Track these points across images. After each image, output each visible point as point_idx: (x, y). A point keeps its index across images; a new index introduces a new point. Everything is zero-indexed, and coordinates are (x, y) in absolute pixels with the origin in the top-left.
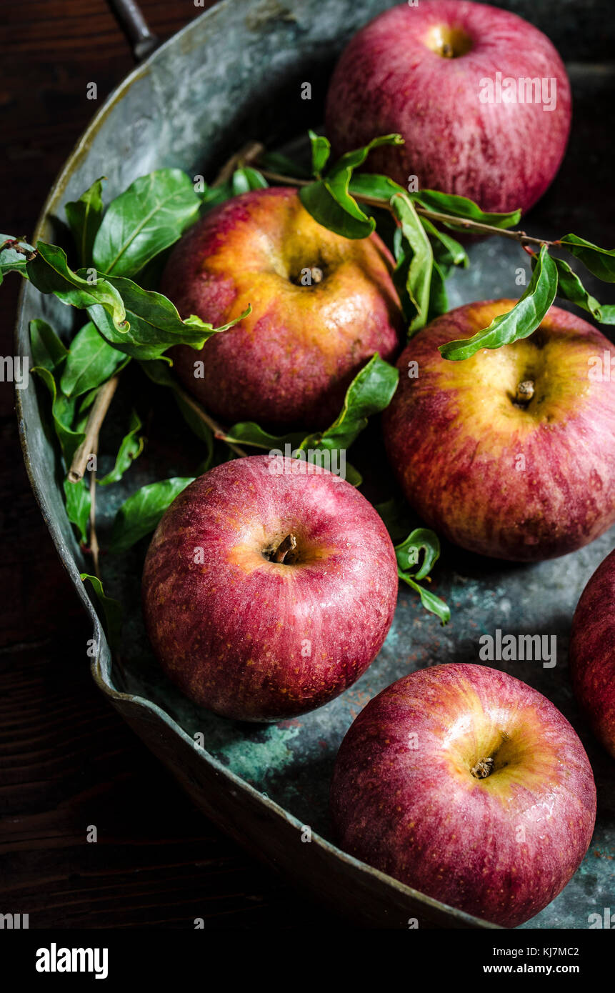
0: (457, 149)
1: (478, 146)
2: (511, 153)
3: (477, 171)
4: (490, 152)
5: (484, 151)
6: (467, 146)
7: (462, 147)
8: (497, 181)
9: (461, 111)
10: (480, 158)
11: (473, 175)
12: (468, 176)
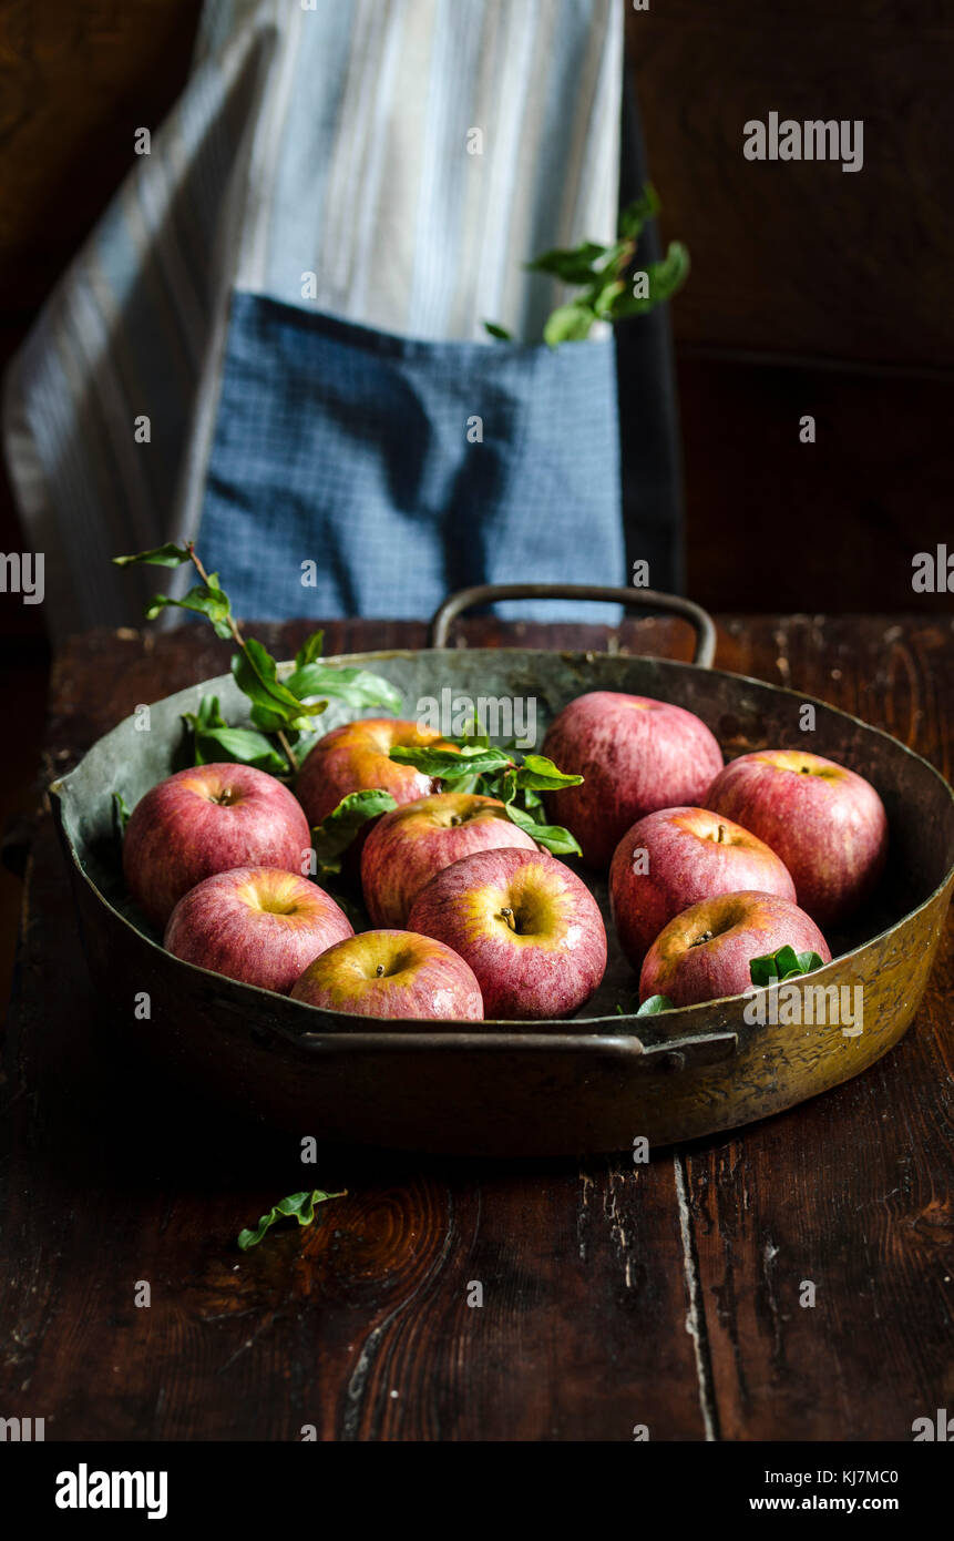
0: (591, 745)
1: (606, 749)
2: (629, 765)
3: (600, 767)
4: (613, 756)
5: (609, 754)
6: (598, 745)
7: (594, 745)
8: (613, 783)
9: (605, 722)
10: (604, 759)
11: (597, 769)
12: (593, 770)
